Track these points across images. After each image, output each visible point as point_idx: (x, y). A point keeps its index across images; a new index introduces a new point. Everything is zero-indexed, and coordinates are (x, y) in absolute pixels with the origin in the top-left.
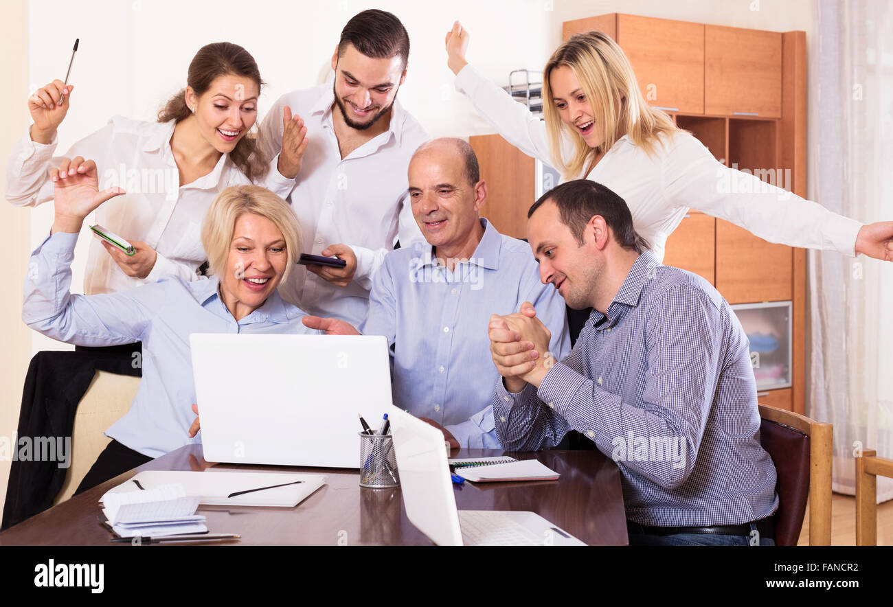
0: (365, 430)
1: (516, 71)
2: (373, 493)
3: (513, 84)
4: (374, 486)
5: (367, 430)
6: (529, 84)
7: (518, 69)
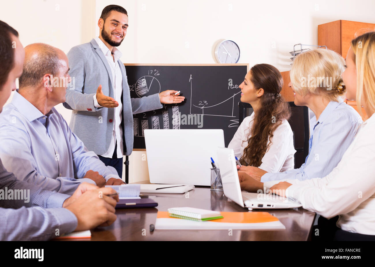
0: (213, 167)
1: (296, 45)
2: (216, 193)
3: (295, 51)
4: (216, 190)
5: (214, 167)
6: (302, 50)
7: (297, 44)
